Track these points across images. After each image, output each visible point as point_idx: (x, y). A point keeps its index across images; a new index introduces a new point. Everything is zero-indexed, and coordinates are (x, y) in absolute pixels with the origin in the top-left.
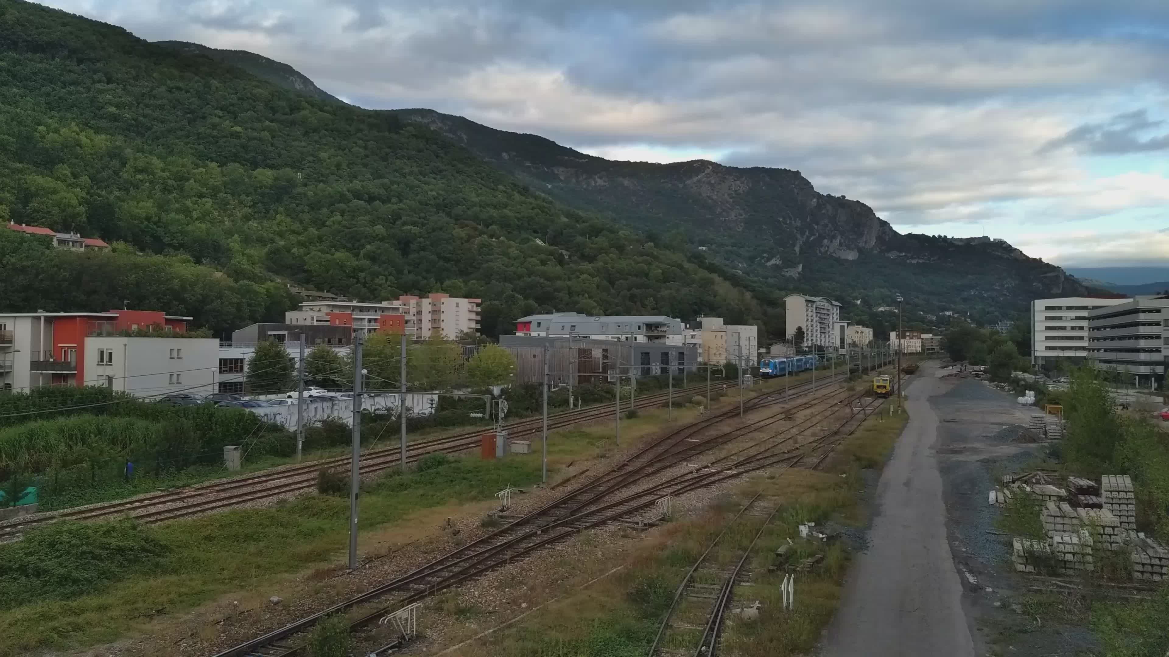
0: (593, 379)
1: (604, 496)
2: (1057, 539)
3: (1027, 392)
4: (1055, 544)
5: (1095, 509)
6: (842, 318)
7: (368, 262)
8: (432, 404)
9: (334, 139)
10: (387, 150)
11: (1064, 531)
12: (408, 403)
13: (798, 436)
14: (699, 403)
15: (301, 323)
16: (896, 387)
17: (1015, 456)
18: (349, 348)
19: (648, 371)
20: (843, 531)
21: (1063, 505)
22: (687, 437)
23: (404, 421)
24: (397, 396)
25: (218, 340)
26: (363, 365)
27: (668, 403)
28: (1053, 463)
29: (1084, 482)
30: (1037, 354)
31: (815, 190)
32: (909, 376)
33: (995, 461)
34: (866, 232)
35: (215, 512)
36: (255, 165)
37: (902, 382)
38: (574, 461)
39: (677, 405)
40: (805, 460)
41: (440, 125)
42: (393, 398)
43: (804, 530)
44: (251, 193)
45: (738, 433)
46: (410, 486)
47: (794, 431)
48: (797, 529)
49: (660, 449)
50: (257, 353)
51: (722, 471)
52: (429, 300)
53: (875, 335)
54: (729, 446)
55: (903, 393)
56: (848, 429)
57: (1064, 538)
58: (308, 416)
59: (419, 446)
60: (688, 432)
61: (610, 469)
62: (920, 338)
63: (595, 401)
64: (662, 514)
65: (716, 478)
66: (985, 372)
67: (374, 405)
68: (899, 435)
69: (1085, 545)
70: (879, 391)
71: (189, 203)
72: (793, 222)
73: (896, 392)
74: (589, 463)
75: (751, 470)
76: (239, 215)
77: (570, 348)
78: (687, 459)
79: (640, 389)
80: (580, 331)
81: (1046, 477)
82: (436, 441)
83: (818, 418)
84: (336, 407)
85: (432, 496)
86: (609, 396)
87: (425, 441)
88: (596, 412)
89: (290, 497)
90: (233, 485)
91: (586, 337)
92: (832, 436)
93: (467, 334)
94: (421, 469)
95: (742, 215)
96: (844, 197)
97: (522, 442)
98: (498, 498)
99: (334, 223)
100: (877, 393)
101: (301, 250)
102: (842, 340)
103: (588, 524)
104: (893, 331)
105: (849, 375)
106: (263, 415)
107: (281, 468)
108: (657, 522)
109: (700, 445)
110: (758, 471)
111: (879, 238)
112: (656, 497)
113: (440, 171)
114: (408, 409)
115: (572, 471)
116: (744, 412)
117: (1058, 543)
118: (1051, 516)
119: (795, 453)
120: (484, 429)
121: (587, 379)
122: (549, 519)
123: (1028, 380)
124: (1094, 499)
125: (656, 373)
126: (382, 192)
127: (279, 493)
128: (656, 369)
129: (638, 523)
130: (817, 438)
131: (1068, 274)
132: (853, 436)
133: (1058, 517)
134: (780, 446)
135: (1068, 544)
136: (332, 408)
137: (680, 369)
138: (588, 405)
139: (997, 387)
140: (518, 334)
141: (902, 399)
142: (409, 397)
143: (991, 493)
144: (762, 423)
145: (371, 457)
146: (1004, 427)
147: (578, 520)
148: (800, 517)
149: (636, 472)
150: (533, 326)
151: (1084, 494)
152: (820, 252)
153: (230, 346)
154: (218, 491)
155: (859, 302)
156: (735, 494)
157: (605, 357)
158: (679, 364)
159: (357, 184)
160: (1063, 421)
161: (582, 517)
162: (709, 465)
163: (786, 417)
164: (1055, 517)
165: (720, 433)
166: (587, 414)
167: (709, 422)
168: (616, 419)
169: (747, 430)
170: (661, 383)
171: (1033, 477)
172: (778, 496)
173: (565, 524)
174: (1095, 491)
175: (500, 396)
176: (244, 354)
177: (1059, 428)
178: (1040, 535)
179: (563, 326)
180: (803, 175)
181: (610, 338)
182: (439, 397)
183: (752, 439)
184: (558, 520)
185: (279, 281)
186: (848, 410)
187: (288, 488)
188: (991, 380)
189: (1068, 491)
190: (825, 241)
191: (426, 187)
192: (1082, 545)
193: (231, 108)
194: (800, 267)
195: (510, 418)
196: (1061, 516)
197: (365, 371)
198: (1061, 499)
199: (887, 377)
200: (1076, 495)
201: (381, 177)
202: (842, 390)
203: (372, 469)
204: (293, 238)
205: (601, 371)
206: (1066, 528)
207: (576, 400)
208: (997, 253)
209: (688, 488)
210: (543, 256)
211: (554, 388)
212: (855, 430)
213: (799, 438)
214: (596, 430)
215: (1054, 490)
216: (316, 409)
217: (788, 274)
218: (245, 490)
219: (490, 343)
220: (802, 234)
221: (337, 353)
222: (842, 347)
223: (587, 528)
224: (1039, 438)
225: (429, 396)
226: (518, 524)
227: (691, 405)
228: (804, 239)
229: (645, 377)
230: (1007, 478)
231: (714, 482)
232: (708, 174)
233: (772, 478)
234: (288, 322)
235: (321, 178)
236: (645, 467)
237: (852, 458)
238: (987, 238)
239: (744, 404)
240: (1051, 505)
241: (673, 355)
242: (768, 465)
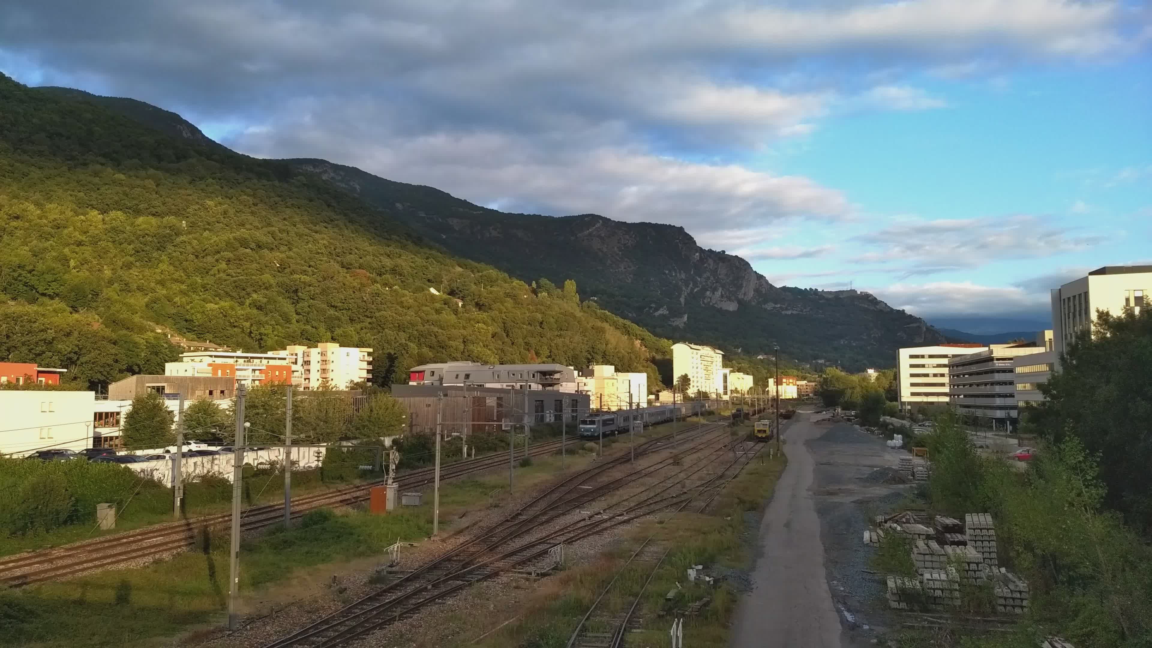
0: (487, 428)
1: (497, 547)
2: (927, 576)
3: (895, 435)
4: (926, 581)
5: (960, 547)
6: (725, 366)
7: (255, 311)
8: (318, 457)
9: (222, 187)
10: (277, 199)
11: (933, 568)
12: (294, 456)
13: (686, 480)
14: (591, 450)
15: (182, 374)
16: (775, 431)
17: (887, 497)
18: (231, 400)
19: (542, 417)
20: (729, 574)
21: (932, 544)
22: (580, 484)
23: (288, 475)
24: (282, 449)
25: (94, 392)
26: (246, 417)
27: (562, 450)
28: (920, 503)
29: (950, 521)
30: (903, 400)
31: (698, 244)
32: (786, 421)
33: (868, 502)
34: (744, 285)
35: (85, 573)
36: (138, 212)
37: (780, 426)
38: (467, 512)
39: (571, 452)
40: (693, 504)
41: (332, 175)
42: (277, 451)
43: (692, 574)
44: (133, 241)
45: (629, 478)
46: (294, 543)
47: (682, 475)
48: (685, 573)
49: (555, 496)
50: (134, 406)
51: (614, 517)
52: (318, 350)
53: (756, 382)
54: (621, 491)
55: (782, 437)
56: (731, 473)
57: (934, 575)
58: (187, 472)
59: (304, 501)
60: (581, 479)
61: (503, 519)
62: (796, 385)
63: (490, 449)
64: (555, 562)
65: (608, 524)
66: (856, 416)
67: (257, 459)
68: (779, 478)
69: (951, 581)
70: (760, 435)
71: (66, 250)
72: (678, 275)
73: (775, 436)
74: (482, 513)
75: (641, 516)
76: (120, 263)
77: (465, 397)
78: (580, 506)
79: (534, 436)
80: (474, 380)
81: (915, 517)
82: (323, 495)
83: (704, 462)
84: (216, 462)
85: (318, 553)
86: (503, 444)
87: (310, 496)
88: (490, 461)
89: (166, 556)
90: (106, 545)
91: (481, 385)
92: (717, 479)
93: (357, 384)
94: (305, 525)
95: (630, 267)
96: (724, 252)
97: (414, 494)
98: (387, 553)
99: (219, 271)
100: (757, 437)
101: (184, 300)
102: (725, 388)
103: (480, 577)
104: (771, 377)
105: (731, 420)
106: (139, 471)
107: (157, 526)
108: (551, 571)
109: (593, 492)
110: (648, 517)
111: (757, 290)
112: (549, 546)
113: (332, 221)
114: (293, 463)
115: (465, 522)
116: (634, 459)
117: (928, 580)
118: (921, 554)
119: (683, 498)
120: (374, 481)
121: (481, 428)
122: (439, 572)
123: (895, 425)
124: (959, 537)
125: (550, 420)
126: (270, 239)
127: (155, 553)
128: (549, 417)
129: (530, 574)
130: (703, 482)
131: (928, 325)
132: (737, 479)
133: (927, 554)
134: (668, 491)
135: (938, 580)
136: (213, 462)
137: (573, 416)
138: (482, 454)
139: (868, 431)
140: (411, 383)
141: (781, 443)
142: (294, 450)
143: (865, 533)
144: (652, 469)
145: (253, 513)
146: (875, 469)
147: (470, 572)
148: (688, 560)
149: (530, 521)
150: (427, 374)
151: (950, 533)
152: (704, 303)
153: (106, 398)
154: (90, 552)
155: (740, 350)
156: (627, 540)
157: (499, 405)
158: (573, 411)
159: (243, 233)
160: (929, 463)
161: (473, 569)
162: (602, 512)
163: (675, 462)
164: (924, 555)
165: (611, 479)
166: (480, 464)
167: (602, 468)
168: (510, 468)
169: (638, 474)
170: (555, 431)
171: (903, 517)
172: (668, 540)
173: (457, 578)
174: (960, 529)
175: (391, 447)
176: (120, 407)
177: (926, 470)
178: (911, 572)
179: (457, 375)
180: (686, 231)
181: (504, 386)
182: (327, 450)
183: (643, 484)
184: (450, 573)
185: (159, 331)
186: (731, 454)
187: (165, 547)
188: (862, 425)
189: (935, 529)
190: (708, 293)
191: (317, 236)
192: (950, 581)
193: (115, 155)
194: (686, 317)
195: (402, 470)
196: (931, 554)
197: (248, 424)
198: (928, 537)
199: (766, 422)
200: (943, 533)
201: (269, 225)
202: (726, 435)
203: (253, 526)
204: (176, 287)
205: (495, 419)
206: (935, 565)
207: (469, 449)
208: (863, 305)
209: (582, 535)
210: (438, 305)
211: (447, 437)
212: (738, 474)
213: (687, 482)
214: (490, 479)
215: (923, 529)
216: (195, 464)
217: (674, 324)
218: (119, 550)
219: (381, 392)
220: (687, 286)
221: (218, 405)
222: (725, 393)
223: (478, 581)
224: (908, 479)
225: (316, 449)
226: (408, 580)
227: (584, 451)
228: (689, 291)
229: (539, 425)
230: (879, 518)
231: (606, 529)
232: (599, 228)
233: (661, 522)
234: (167, 373)
235: (207, 226)
236: (539, 515)
237: (736, 500)
238: (854, 291)
239: (635, 449)
240: (921, 543)
241: (566, 402)
242: (657, 510)
